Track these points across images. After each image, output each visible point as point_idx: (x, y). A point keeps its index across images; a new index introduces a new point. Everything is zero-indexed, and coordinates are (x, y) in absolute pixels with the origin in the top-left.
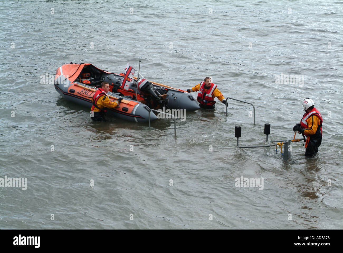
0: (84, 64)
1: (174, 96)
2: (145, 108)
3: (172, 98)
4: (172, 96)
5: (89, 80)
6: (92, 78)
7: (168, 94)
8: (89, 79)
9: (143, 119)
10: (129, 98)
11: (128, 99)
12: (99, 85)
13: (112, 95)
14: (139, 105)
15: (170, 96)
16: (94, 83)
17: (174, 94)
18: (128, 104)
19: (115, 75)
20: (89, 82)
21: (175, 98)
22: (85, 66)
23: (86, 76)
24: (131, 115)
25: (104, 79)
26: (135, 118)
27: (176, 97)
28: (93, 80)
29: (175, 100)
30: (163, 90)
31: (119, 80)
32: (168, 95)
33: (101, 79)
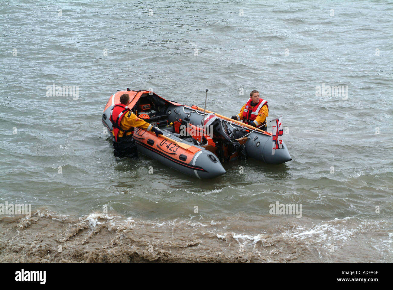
0: (142, 92)
1: (257, 141)
2: (210, 156)
3: (255, 143)
4: (255, 140)
5: (149, 115)
6: (154, 112)
7: (249, 137)
8: (150, 113)
9: (206, 173)
10: (191, 141)
11: (190, 143)
12: (162, 121)
13: (170, 136)
14: (201, 152)
15: (251, 140)
16: (155, 118)
17: (257, 138)
18: (187, 150)
19: (185, 108)
20: (148, 117)
21: (258, 144)
22: (143, 94)
23: (144, 108)
24: (190, 166)
25: (170, 112)
26: (195, 171)
27: (259, 142)
28: (154, 114)
29: (257, 146)
30: (244, 132)
31: (190, 115)
32: (250, 139)
33: (166, 113)
